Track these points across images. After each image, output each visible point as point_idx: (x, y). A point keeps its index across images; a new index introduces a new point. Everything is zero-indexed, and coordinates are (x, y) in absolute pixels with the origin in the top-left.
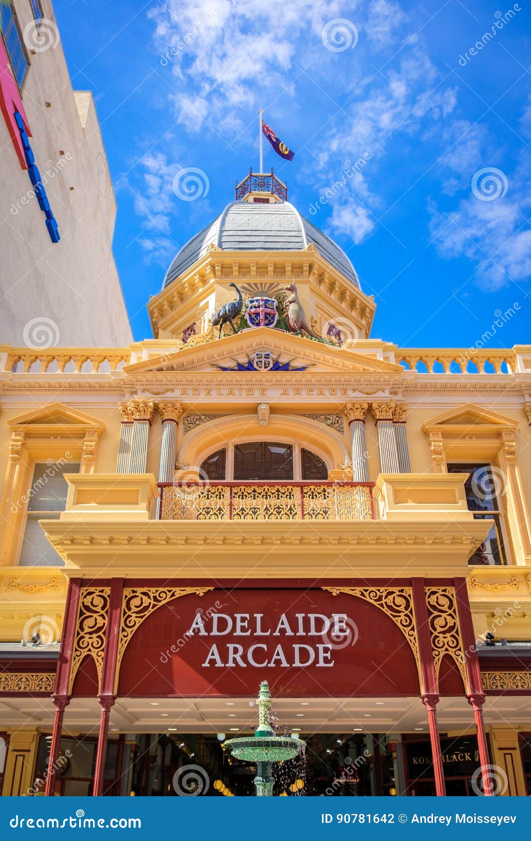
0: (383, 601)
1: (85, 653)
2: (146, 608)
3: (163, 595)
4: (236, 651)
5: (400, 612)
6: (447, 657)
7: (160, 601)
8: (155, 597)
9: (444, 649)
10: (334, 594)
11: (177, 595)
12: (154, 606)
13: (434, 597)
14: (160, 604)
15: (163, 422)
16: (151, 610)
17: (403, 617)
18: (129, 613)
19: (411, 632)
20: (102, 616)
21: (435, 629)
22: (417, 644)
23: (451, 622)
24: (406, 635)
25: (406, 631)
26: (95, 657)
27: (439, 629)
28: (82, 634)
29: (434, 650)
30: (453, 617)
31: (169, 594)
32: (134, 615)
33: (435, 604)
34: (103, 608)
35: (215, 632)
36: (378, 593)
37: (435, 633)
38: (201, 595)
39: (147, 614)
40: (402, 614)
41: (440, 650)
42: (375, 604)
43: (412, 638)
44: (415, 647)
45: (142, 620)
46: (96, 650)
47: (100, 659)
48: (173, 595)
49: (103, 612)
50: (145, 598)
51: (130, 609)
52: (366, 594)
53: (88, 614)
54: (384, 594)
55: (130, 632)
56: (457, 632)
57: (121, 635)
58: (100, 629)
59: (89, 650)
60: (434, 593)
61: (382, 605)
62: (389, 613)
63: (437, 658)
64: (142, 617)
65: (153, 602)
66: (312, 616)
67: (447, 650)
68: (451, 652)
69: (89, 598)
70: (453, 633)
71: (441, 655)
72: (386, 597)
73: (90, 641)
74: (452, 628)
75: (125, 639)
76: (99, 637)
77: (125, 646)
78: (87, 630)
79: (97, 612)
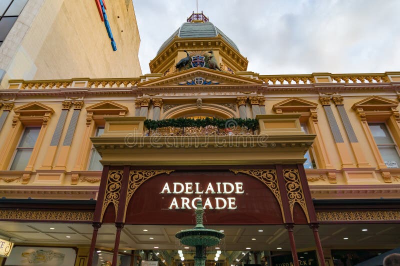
0: (261, 176)
1: (109, 201)
2: (141, 180)
3: (149, 174)
4: (186, 201)
5: (270, 181)
6: (297, 204)
7: (148, 177)
8: (145, 175)
9: (294, 200)
10: (236, 173)
11: (156, 174)
12: (145, 179)
13: (287, 174)
14: (148, 178)
15: (154, 107)
16: (143, 181)
17: (272, 184)
18: (132, 182)
19: (277, 191)
20: (119, 183)
21: (289, 190)
22: (280, 197)
23: (297, 186)
24: (274, 193)
25: (274, 191)
26: (115, 203)
27: (291, 190)
28: (109, 192)
29: (289, 200)
30: (298, 184)
31: (152, 173)
32: (135, 183)
33: (288, 177)
34: (119, 180)
35: (175, 192)
36: (259, 172)
37: (289, 192)
38: (168, 174)
39: (141, 182)
40: (271, 182)
41: (293, 200)
42: (257, 177)
43: (277, 194)
44: (279, 199)
45: (139, 186)
46: (115, 200)
47: (117, 204)
48: (154, 174)
49: (119, 182)
50: (140, 175)
51: (132, 180)
52: (252, 173)
53: (112, 182)
54: (262, 173)
55: (132, 192)
56: (301, 191)
57: (128, 193)
58: (118, 190)
59: (112, 200)
60: (287, 172)
61: (260, 178)
62: (264, 182)
63: (291, 204)
64: (138, 184)
65: (144, 177)
66: (225, 184)
67: (296, 200)
68: (299, 201)
69: (113, 175)
70: (299, 191)
71: (294, 203)
72: (263, 174)
73: (113, 196)
74: (298, 189)
75: (130, 195)
76: (117, 194)
77: (130, 198)
78: (111, 190)
79: (116, 182)
